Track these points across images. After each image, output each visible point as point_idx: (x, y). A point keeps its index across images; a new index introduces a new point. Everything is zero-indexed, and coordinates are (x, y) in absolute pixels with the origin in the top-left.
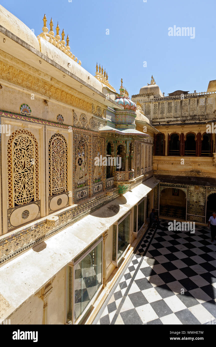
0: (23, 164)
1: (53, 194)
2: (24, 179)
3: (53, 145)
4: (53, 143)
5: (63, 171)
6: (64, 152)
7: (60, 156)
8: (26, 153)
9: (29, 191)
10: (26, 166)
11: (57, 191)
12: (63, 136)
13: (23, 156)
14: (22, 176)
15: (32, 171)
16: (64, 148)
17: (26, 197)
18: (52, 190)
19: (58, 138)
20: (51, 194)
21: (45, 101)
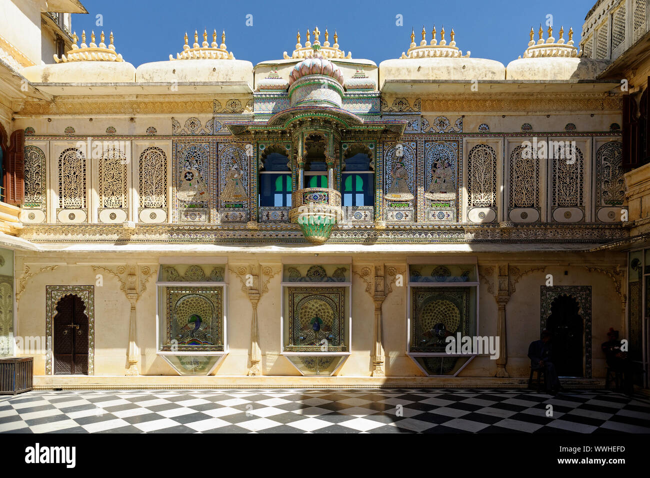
0: (112, 175)
1: (145, 207)
2: (113, 187)
3: (145, 158)
4: (146, 157)
5: (160, 185)
6: (162, 165)
7: (156, 170)
8: (115, 166)
9: (118, 198)
10: (115, 177)
11: (151, 204)
12: (160, 148)
13: (112, 169)
14: (111, 184)
15: (120, 182)
16: (162, 161)
17: (114, 202)
18: (143, 202)
19: (152, 152)
20: (143, 206)
21: (132, 119)
